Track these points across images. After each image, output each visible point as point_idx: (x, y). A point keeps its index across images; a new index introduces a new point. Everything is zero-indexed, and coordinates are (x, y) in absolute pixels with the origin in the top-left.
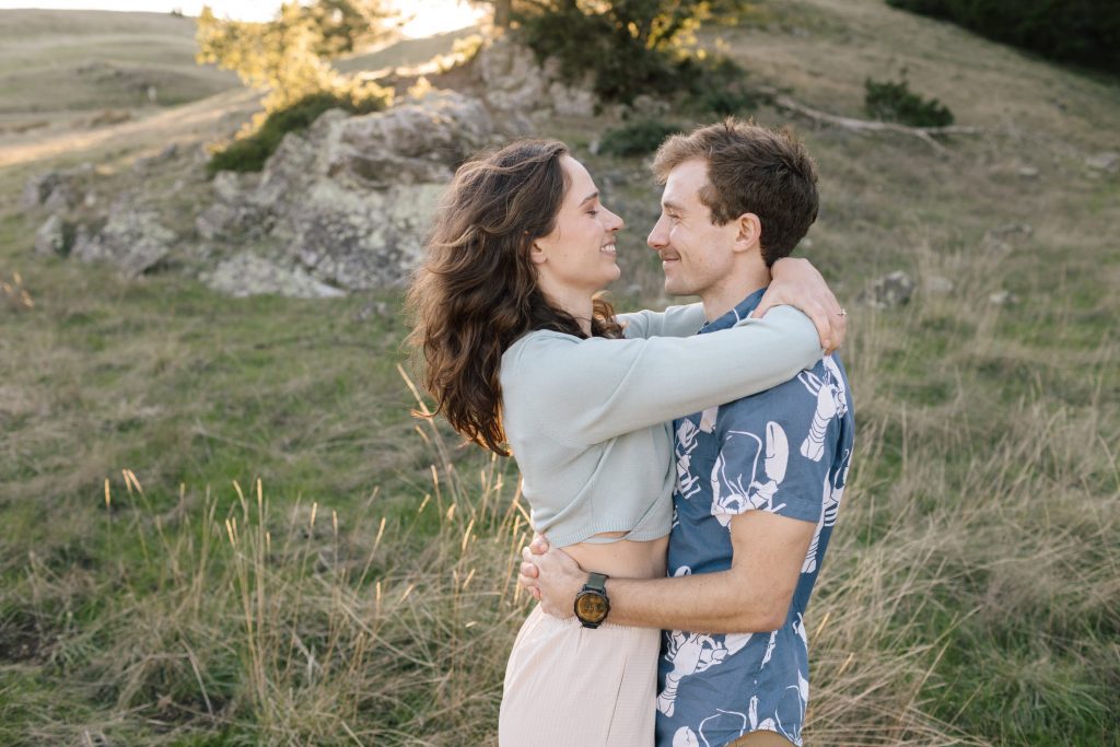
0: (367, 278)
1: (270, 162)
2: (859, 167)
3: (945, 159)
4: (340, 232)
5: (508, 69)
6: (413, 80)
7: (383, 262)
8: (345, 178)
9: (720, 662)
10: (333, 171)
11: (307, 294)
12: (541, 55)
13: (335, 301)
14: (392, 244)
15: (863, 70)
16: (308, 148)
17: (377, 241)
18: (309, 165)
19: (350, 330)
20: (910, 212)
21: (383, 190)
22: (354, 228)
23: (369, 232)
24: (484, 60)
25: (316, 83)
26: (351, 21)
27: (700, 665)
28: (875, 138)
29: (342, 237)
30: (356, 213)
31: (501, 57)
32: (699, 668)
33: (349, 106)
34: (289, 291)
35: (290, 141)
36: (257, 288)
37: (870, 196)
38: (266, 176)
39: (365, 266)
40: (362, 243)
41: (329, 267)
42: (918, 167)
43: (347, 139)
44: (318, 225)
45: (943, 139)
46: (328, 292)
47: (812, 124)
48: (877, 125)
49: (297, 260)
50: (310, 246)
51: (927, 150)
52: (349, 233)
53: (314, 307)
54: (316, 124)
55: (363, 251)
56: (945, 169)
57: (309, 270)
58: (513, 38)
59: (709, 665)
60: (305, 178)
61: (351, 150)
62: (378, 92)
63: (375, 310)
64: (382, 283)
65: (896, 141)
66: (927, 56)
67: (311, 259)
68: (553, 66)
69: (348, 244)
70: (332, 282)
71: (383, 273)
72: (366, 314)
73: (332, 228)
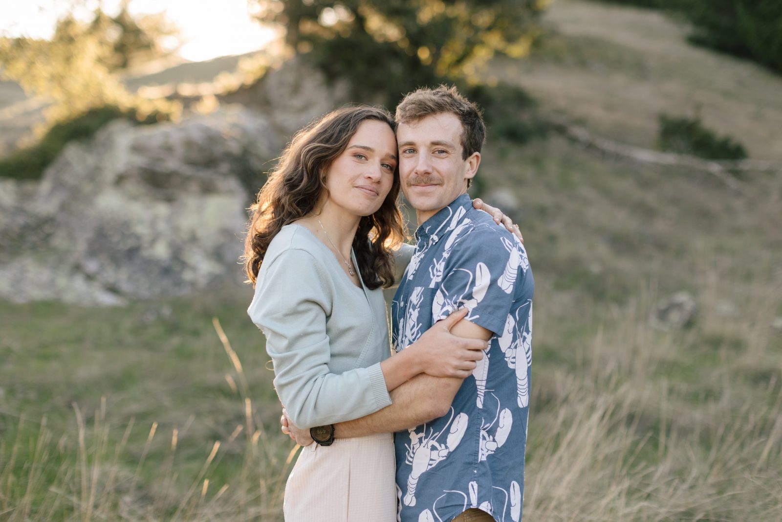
0: (150, 288)
1: (50, 173)
2: (650, 198)
3: (738, 194)
4: (123, 240)
5: (296, 89)
6: (197, 99)
7: (166, 271)
8: (132, 187)
9: (445, 458)
10: (120, 180)
11: (87, 302)
12: (330, 76)
13: (114, 310)
14: (177, 255)
15: (659, 104)
16: (91, 160)
17: (161, 251)
18: (94, 175)
19: (134, 331)
20: (700, 243)
21: (169, 200)
22: (137, 237)
23: (153, 241)
24: (272, 82)
25: (101, 97)
26: (130, 38)
27: (431, 462)
28: (668, 171)
29: (125, 246)
30: (141, 222)
31: (290, 78)
32: (431, 465)
33: (132, 117)
34: (69, 297)
35: (73, 153)
36: (37, 294)
37: (660, 227)
38: (45, 186)
39: (148, 275)
40: (145, 252)
41: (110, 275)
42: (713, 201)
43: (136, 149)
44: (101, 234)
45: (737, 174)
46: (107, 299)
47: (604, 155)
48: (670, 159)
49: (78, 267)
50: (93, 252)
51: (720, 185)
52: (132, 242)
53: (96, 312)
54: (101, 135)
55: (146, 261)
56: (738, 204)
57: (90, 278)
58: (303, 59)
59: (438, 461)
60: (88, 187)
61: (139, 161)
62: (163, 107)
63: (159, 314)
64: (165, 293)
65: (689, 174)
66: (727, 94)
67: (92, 266)
68: (342, 88)
69: (132, 253)
70: (113, 289)
71: (166, 282)
72: (151, 318)
73: (115, 239)
